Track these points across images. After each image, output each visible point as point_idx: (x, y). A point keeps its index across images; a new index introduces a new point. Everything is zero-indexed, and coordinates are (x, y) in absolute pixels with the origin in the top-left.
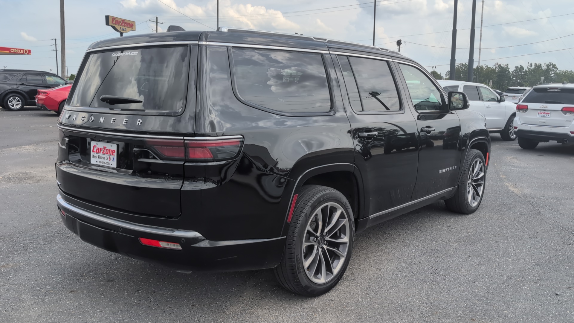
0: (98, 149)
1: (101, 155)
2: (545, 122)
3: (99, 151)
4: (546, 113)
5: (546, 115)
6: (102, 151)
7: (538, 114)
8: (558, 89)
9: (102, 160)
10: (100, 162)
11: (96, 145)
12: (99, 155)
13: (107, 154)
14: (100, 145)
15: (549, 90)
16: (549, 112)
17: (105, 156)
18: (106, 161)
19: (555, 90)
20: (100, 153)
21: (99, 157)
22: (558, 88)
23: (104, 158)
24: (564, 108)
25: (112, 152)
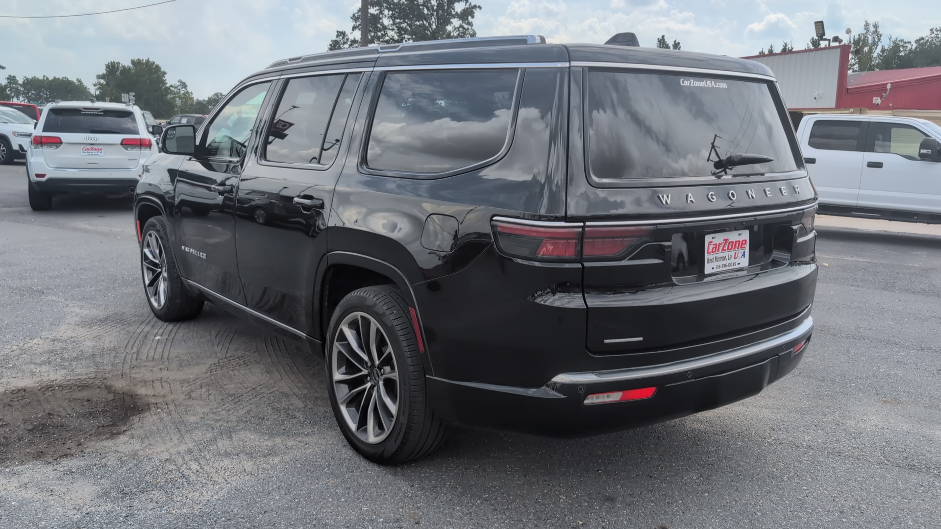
0: (715, 246)
1: (720, 255)
2: (97, 164)
3: (716, 248)
4: (96, 149)
5: (96, 152)
6: (721, 248)
7: (82, 151)
8: (99, 111)
9: (721, 263)
10: (719, 267)
11: (711, 240)
12: (716, 255)
13: (731, 249)
14: (719, 238)
15: (84, 111)
16: (100, 147)
17: (726, 254)
18: (727, 262)
19: (95, 113)
20: (718, 251)
21: (716, 258)
22: (98, 109)
23: (724, 258)
24: (123, 140)
25: (741, 244)
